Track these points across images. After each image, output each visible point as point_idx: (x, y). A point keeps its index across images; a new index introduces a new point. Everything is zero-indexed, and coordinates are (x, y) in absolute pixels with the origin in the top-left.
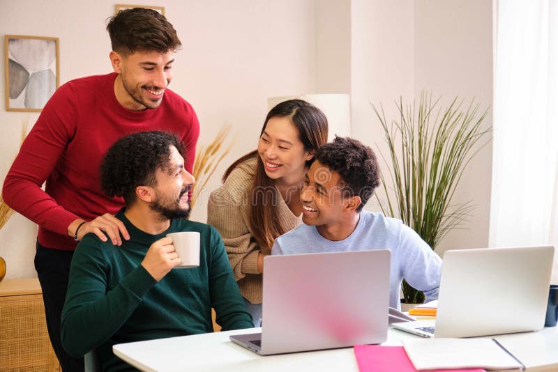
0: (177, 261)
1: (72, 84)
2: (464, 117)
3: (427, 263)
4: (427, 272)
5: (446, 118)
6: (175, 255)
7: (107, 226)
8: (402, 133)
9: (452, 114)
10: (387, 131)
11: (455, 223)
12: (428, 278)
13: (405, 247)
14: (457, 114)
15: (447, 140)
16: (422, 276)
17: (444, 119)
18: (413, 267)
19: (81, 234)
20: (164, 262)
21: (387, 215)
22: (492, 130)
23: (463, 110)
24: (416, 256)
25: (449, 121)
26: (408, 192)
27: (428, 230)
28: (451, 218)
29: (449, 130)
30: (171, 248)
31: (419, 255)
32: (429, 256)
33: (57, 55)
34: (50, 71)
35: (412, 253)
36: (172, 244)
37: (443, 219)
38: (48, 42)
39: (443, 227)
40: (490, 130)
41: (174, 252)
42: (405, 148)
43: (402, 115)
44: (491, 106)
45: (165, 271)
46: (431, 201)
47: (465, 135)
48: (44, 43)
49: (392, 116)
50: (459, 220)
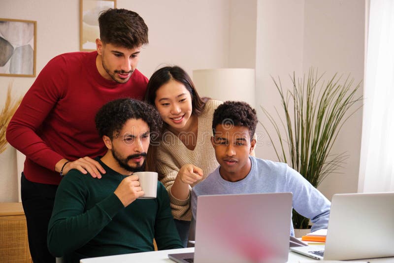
0: (141, 193)
1: (64, 57)
2: (341, 88)
3: (309, 195)
4: (310, 202)
5: (329, 88)
6: (140, 188)
7: (86, 165)
8: (294, 99)
9: (332, 86)
10: (283, 97)
11: (334, 168)
12: (311, 207)
13: (291, 183)
14: (337, 86)
15: (329, 106)
16: (306, 205)
17: (326, 90)
18: (298, 199)
19: (66, 170)
20: (132, 193)
21: (281, 160)
22: (363, 99)
23: (341, 83)
24: (300, 191)
25: (330, 90)
26: (297, 144)
27: (312, 173)
28: (330, 165)
29: (329, 98)
30: (137, 183)
31: (302, 190)
32: (310, 190)
33: (35, 34)
34: (29, 46)
35: (297, 188)
36: (138, 180)
37: (324, 165)
38: (28, 24)
39: (324, 171)
40: (361, 99)
41: (139, 186)
42: (296, 110)
43: (295, 86)
44: (362, 81)
45: (132, 199)
46: (315, 151)
47: (342, 102)
48: (25, 25)
49: (287, 86)
50: (336, 167)
